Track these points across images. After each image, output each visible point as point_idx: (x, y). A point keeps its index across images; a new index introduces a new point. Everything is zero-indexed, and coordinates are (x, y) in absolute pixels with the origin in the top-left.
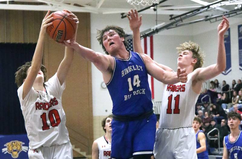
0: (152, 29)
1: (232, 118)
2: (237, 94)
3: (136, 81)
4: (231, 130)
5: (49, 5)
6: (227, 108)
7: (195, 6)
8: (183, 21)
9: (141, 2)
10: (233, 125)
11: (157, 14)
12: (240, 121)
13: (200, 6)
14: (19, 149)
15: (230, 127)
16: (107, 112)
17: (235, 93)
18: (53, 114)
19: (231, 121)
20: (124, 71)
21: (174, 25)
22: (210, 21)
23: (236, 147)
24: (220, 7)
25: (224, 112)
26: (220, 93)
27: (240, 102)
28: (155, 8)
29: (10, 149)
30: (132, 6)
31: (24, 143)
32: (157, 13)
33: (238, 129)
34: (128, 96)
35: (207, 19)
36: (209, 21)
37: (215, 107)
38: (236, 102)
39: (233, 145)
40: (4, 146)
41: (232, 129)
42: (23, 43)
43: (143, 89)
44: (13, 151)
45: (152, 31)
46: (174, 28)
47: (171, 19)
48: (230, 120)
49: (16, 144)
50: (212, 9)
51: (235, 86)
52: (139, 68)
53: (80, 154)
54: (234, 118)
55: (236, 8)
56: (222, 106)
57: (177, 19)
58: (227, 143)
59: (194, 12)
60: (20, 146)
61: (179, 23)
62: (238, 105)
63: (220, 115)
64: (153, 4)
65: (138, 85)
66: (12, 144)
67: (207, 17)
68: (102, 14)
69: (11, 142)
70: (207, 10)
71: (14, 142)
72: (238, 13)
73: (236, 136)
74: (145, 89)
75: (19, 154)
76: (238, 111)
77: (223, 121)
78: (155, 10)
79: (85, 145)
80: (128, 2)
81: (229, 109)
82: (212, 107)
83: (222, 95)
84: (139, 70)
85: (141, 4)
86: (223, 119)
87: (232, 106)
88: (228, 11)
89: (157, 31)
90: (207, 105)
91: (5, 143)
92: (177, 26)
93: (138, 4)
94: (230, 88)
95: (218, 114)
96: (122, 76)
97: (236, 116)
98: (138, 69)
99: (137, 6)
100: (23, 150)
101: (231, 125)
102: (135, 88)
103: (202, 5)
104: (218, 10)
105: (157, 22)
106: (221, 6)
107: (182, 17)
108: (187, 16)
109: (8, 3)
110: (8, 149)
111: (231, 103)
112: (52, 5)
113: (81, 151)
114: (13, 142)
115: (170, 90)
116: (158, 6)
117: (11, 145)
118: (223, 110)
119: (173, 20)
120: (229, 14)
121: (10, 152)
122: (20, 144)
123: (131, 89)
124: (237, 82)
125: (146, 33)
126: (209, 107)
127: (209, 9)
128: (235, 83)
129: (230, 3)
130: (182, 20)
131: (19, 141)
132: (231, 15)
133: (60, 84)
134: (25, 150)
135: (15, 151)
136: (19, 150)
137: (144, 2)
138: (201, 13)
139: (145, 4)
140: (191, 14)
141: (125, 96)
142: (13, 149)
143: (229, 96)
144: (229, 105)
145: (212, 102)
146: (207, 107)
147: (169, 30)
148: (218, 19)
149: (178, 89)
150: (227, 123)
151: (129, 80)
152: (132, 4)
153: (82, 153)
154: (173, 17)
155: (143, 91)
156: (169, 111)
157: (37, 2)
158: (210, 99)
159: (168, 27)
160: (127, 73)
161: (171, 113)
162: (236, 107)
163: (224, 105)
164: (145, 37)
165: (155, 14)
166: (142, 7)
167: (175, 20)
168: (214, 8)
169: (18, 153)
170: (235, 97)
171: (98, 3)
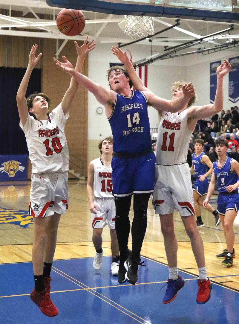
0: (147, 59)
1: (220, 145)
2: (226, 123)
3: (136, 119)
4: (219, 157)
5: (49, 33)
6: (215, 137)
7: (190, 38)
8: (177, 52)
9: (137, 33)
10: (220, 152)
11: (152, 45)
12: (226, 148)
13: (194, 39)
14: (15, 168)
15: (218, 153)
16: (101, 136)
17: (223, 123)
18: (56, 142)
19: (219, 148)
20: (124, 107)
21: (168, 55)
22: (203, 54)
23: (223, 172)
24: (212, 40)
25: (212, 140)
26: (209, 122)
27: (228, 131)
28: (151, 39)
29: (7, 169)
30: (129, 36)
31: (21, 163)
32: (152, 43)
33: (225, 155)
34: (126, 132)
35: (200, 51)
36: (201, 53)
37: (204, 135)
38: (224, 131)
39: (220, 171)
40: (1, 165)
41: (219, 155)
42: (23, 67)
43: (141, 127)
44: (9, 170)
45: (147, 60)
46: (167, 59)
47: (165, 50)
48: (217, 147)
49: (13, 164)
50: (205, 42)
51: (224, 116)
52: (140, 106)
53: (74, 176)
54: (222, 145)
55: (228, 42)
56: (211, 134)
57: (171, 50)
58: (215, 169)
59: (187, 45)
60: (17, 166)
61: (173, 54)
62: (226, 134)
63: (209, 143)
64: (149, 35)
65: (138, 123)
66: (9, 163)
67: (200, 49)
68: (100, 42)
69: (8, 162)
70: (200, 43)
71: (12, 162)
72: (229, 46)
73: (223, 162)
74: (143, 128)
75: (16, 174)
76: (226, 139)
77: (211, 149)
78: (150, 41)
79: (79, 167)
80: (125, 32)
81: (217, 137)
82: (201, 134)
83: (211, 124)
84: (140, 107)
85: (138, 35)
86: (212, 147)
87: (220, 135)
88: (220, 44)
89: (152, 61)
90: (197, 133)
91: (3, 163)
92: (170, 57)
93: (134, 35)
94: (219, 117)
95: (207, 142)
96: (122, 112)
97: (223, 143)
98: (138, 107)
99: (134, 37)
100: (19, 169)
101: (218, 152)
102: (134, 125)
103: (195, 38)
104: (210, 43)
105: (152, 52)
106: (214, 39)
107: (176, 49)
108: (181, 48)
109: (10, 29)
110: (6, 168)
111: (219, 132)
112: (52, 32)
113: (75, 173)
114: (10, 162)
115: (165, 127)
116: (153, 37)
117: (8, 165)
118: (212, 138)
119: (168, 52)
120: (221, 48)
121: (7, 172)
122: (17, 164)
123: (130, 125)
124: (226, 112)
125: (141, 63)
126: (198, 135)
127: (202, 42)
128: (224, 113)
129: (222, 37)
130: (175, 52)
131: (16, 161)
132: (222, 49)
133: (63, 114)
134: (21, 170)
135: (12, 170)
136: (16, 170)
137: (140, 33)
138: (194, 45)
139: (140, 35)
140: (185, 46)
141: (124, 131)
142: (10, 169)
143: (217, 125)
144: (217, 134)
145: (202, 131)
146: (197, 134)
147: (163, 60)
148: (210, 51)
149: (173, 127)
150: (214, 150)
151: (129, 116)
152: (128, 34)
153: (75, 175)
154: (167, 48)
155: (141, 129)
156: (164, 148)
157: (37, 29)
158: (200, 127)
159: (162, 57)
160: (127, 110)
161: (166, 150)
162: (224, 136)
163: (212, 134)
164: (140, 66)
165: (150, 45)
166: (137, 37)
167: (169, 51)
168: (206, 41)
169: (15, 172)
170: (223, 126)
171: (97, 32)
